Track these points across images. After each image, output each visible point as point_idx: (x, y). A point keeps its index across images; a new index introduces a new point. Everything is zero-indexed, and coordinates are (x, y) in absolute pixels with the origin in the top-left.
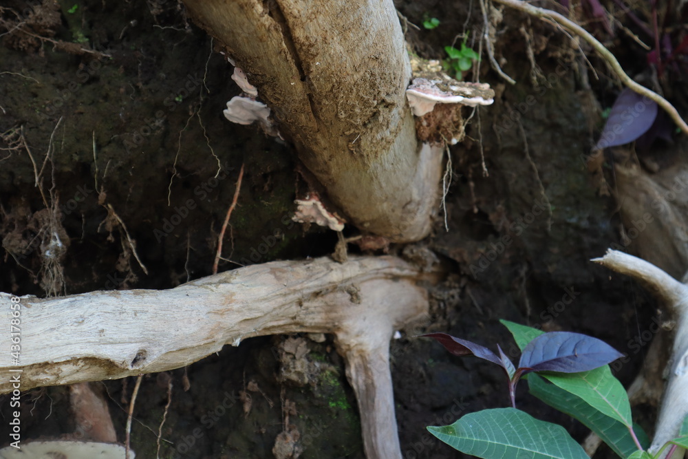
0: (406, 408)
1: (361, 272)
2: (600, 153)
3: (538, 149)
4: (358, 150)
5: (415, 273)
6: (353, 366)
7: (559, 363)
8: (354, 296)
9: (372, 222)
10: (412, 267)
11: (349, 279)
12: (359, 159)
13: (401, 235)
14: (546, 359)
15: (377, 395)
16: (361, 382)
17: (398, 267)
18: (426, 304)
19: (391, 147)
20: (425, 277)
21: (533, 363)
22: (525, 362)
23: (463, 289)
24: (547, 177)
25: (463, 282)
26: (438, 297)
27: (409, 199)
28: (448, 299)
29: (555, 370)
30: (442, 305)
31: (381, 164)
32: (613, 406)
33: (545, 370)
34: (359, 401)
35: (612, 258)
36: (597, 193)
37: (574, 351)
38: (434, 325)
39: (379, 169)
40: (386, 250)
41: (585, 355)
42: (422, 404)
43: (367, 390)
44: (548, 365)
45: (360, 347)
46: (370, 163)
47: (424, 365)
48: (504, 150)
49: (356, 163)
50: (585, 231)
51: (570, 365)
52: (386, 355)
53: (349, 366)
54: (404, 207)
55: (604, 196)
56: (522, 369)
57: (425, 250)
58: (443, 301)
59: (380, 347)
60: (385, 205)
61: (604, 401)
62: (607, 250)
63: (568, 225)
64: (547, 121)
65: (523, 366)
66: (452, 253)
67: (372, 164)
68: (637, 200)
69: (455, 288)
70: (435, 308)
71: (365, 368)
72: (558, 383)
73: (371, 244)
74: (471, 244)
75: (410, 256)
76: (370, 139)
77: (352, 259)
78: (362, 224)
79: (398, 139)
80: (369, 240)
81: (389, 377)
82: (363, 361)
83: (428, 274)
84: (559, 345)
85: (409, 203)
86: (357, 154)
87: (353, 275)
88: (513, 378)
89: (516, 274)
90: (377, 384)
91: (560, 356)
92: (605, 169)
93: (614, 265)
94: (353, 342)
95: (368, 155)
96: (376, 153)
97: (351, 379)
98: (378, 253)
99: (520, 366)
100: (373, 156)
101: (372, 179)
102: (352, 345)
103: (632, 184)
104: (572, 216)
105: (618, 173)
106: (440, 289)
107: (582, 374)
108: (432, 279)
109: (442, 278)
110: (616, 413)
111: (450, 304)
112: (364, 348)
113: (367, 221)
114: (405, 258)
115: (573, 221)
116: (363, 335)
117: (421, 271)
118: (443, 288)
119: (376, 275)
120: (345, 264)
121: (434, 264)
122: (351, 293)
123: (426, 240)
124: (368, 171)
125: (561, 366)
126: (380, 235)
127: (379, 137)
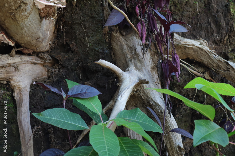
0: (35, 107)
1: (21, 61)
2: (107, 28)
3: (87, 24)
4: (14, 18)
5: (42, 62)
6: (16, 92)
7: (81, 95)
8: (17, 69)
9: (25, 44)
10: (41, 60)
11: (15, 63)
12: (16, 21)
13: (37, 49)
14: (76, 93)
15: (23, 102)
16: (18, 98)
17: (36, 60)
18: (47, 73)
19: (28, 18)
20: (47, 64)
21: (72, 94)
22: (70, 93)
23: (60, 69)
24: (89, 34)
25: (60, 66)
26: (51, 71)
27: (38, 37)
28: (54, 72)
29: (78, 97)
30: (52, 74)
31: (25, 24)
32: (96, 109)
33: (75, 97)
34: (17, 104)
35: (101, 62)
36: (105, 41)
37: (86, 91)
38: (49, 80)
39: (24, 25)
40: (32, 54)
41: (89, 92)
42: (41, 106)
43: (20, 101)
44: (77, 95)
45: (19, 86)
46: (20, 23)
47: (43, 94)
48: (75, 23)
49: (15, 22)
50: (100, 53)
51: (83, 95)
52: (28, 89)
53: (15, 92)
54: (36, 40)
55: (107, 42)
56: (68, 96)
57: (46, 55)
58: (52, 72)
59: (26, 87)
60: (29, 38)
61: (94, 107)
62: (99, 59)
63: (95, 50)
64: (90, 15)
65: (69, 95)
66: (56, 57)
67: (21, 24)
68: (117, 44)
69: (57, 68)
70: (49, 75)
71: (20, 93)
72: (79, 101)
73: (26, 51)
74: (63, 54)
75: (41, 56)
76: (19, 14)
77: (18, 56)
78: (21, 44)
79: (31, 16)
80: (25, 50)
81: (29, 97)
82: (20, 91)
83: (48, 63)
84: (81, 89)
85: (39, 38)
86: (14, 19)
87: (17, 61)
88: (65, 99)
89: (78, 65)
90: (23, 99)
91: (81, 92)
92: (108, 33)
93: (101, 64)
94: (16, 84)
95: (19, 20)
96: (22, 20)
97: (15, 97)
98: (29, 55)
99: (68, 95)
100: (21, 21)
101: (22, 29)
102: (16, 85)
103: (116, 39)
104: (97, 48)
105: (113, 35)
106: (52, 68)
107: (89, 98)
108: (49, 65)
109: (53, 64)
110: (97, 111)
111: (55, 74)
112: (20, 87)
113: (23, 43)
114: (39, 57)
115: (97, 49)
116: (20, 82)
117: (45, 62)
118: (53, 68)
119: (27, 62)
120: (14, 57)
121: (50, 60)
122: (15, 67)
123: (47, 51)
124: (20, 26)
125: (81, 96)
126: (29, 49)
127: (23, 14)
